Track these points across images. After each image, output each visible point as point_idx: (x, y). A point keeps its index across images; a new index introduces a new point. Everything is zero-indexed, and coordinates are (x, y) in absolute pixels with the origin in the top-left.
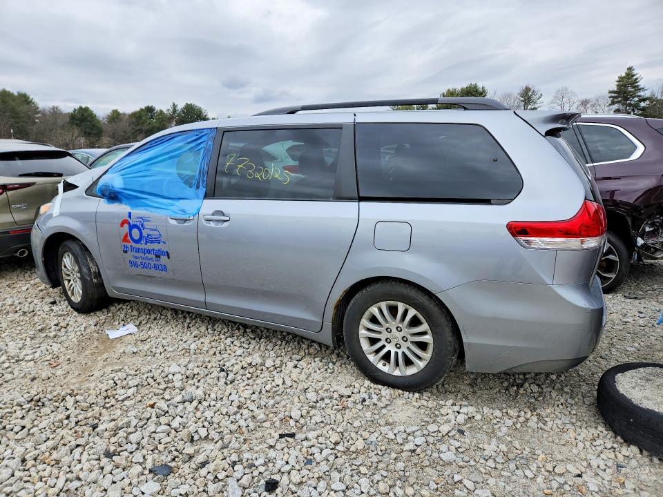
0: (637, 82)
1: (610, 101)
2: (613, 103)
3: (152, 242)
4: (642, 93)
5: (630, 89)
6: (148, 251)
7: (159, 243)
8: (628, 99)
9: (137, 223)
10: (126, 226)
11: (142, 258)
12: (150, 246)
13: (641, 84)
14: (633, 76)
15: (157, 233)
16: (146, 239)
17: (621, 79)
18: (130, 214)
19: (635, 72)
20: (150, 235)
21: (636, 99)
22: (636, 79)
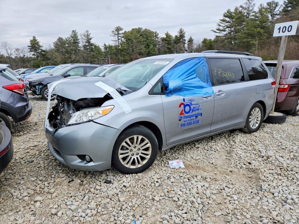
0: (38, 43)
1: (29, 50)
2: (31, 51)
3: (195, 111)
4: (41, 48)
5: (36, 46)
6: (192, 116)
7: (198, 110)
8: (37, 50)
9: (188, 103)
10: (182, 106)
11: (188, 120)
12: (194, 113)
13: (40, 44)
14: (36, 40)
15: (198, 105)
16: (193, 110)
17: (31, 41)
18: (184, 99)
19: (37, 39)
20: (194, 107)
21: (40, 50)
22: (38, 42)
